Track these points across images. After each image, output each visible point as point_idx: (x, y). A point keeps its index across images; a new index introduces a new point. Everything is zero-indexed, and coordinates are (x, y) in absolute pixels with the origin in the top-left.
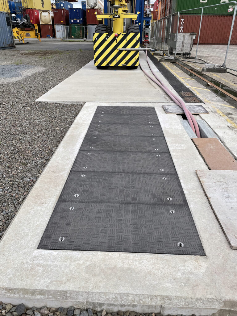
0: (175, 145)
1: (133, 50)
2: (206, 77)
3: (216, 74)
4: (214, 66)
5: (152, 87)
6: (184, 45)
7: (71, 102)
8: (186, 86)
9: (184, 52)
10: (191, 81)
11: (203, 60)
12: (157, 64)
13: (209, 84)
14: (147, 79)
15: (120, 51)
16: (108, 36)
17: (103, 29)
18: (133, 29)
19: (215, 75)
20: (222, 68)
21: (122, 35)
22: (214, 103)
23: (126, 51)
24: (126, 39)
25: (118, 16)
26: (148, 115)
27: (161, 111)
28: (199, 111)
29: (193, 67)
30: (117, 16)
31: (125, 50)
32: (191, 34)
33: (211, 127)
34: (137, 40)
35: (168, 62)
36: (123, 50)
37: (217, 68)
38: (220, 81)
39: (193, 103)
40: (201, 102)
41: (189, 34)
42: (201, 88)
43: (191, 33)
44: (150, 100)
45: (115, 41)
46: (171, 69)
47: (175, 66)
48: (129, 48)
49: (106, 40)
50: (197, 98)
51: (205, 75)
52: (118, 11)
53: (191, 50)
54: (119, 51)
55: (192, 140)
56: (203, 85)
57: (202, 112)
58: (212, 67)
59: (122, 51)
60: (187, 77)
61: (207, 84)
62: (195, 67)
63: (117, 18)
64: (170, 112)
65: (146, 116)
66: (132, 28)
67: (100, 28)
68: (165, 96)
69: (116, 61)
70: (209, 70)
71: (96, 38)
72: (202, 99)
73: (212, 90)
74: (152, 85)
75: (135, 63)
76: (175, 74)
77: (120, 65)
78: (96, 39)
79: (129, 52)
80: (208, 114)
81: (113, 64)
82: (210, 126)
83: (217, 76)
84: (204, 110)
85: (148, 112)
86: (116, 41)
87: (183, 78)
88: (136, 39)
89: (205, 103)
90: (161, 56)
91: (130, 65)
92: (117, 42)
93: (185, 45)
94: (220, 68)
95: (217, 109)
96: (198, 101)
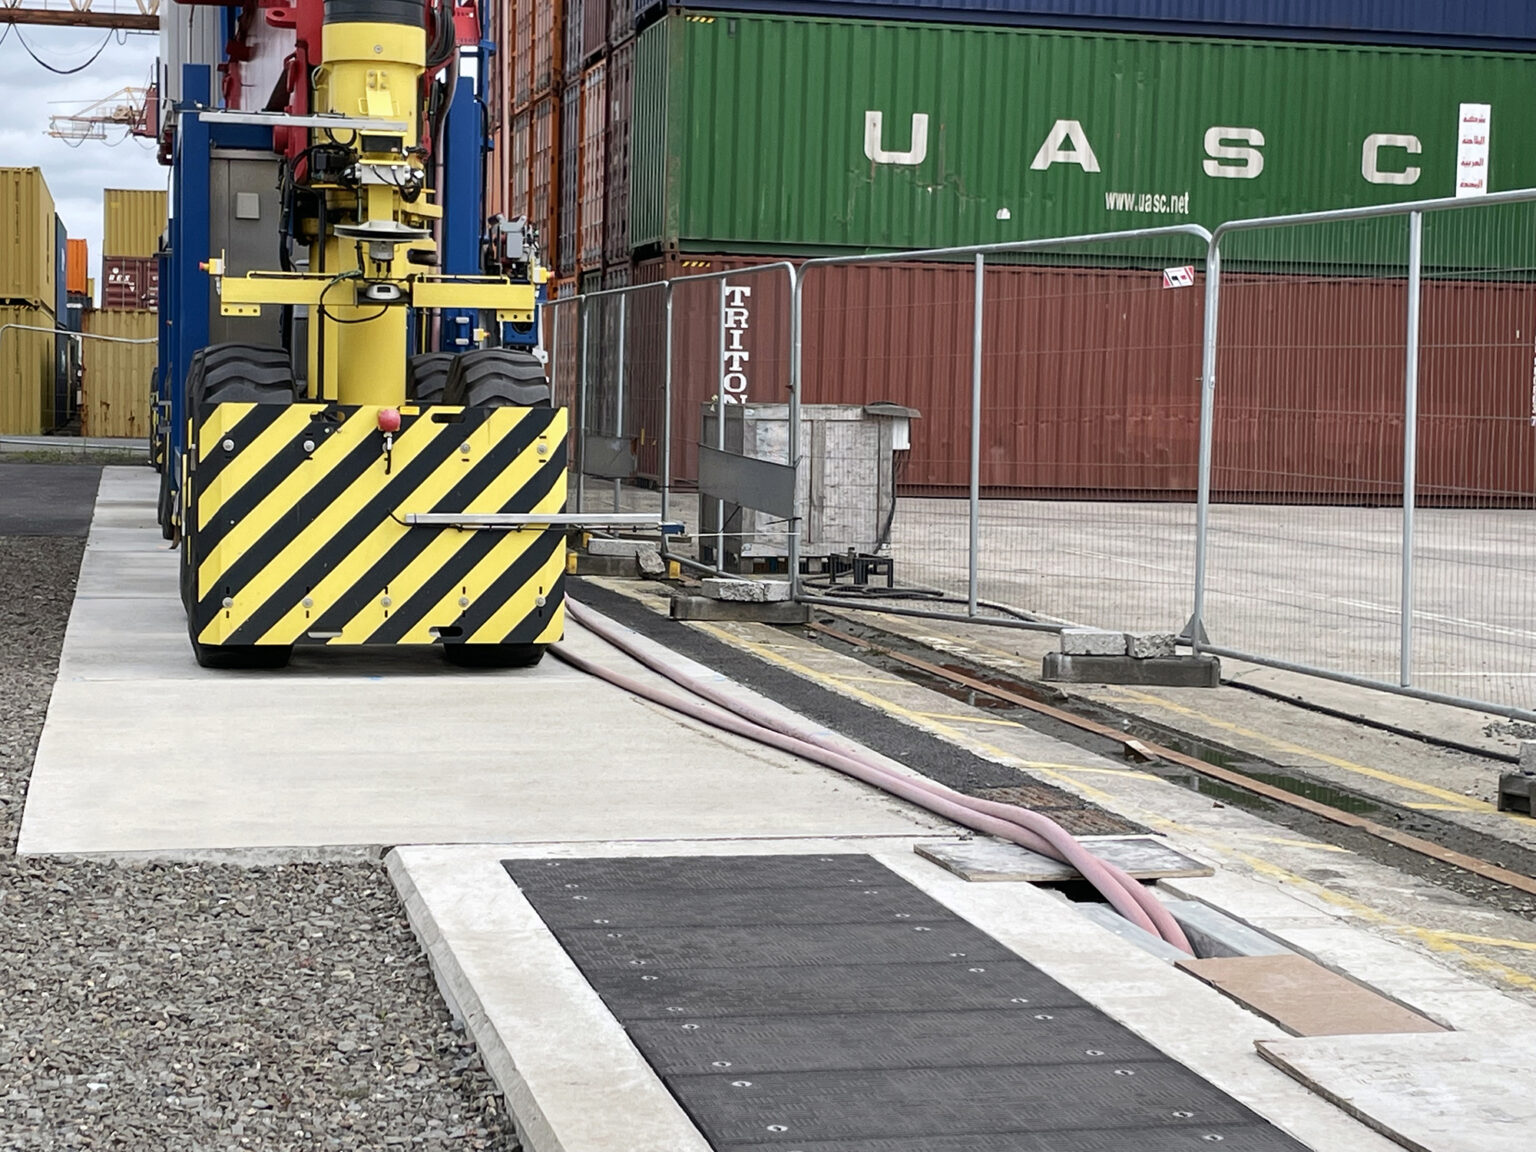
0: (1103, 984)
1: (519, 528)
2: (1094, 711)
3: (1158, 695)
4: (1127, 637)
5: (761, 764)
6: (822, 498)
7: (280, 855)
8: (994, 761)
9: (842, 550)
10: (1004, 732)
11: (1006, 606)
12: (668, 630)
13: (1135, 744)
14: (683, 725)
15: (420, 535)
16: (318, 431)
17: (270, 376)
18: (504, 382)
19: (1150, 700)
20: (1180, 651)
21: (437, 418)
22: (1218, 833)
23: (467, 537)
24: (465, 451)
25: (393, 294)
26: (861, 888)
27: (928, 873)
28: (1148, 865)
29: (960, 651)
30: (388, 290)
31: (460, 528)
32: (867, 416)
33: (1250, 922)
34: (548, 457)
35: (741, 619)
36: (439, 528)
37: (1152, 652)
38: (1200, 731)
39: (1091, 833)
40: (1136, 828)
41: (854, 413)
42: (1093, 767)
43: (873, 410)
44: (810, 826)
45: (381, 462)
46: (809, 665)
47: (816, 648)
48: (485, 508)
49: (307, 456)
50: (1099, 811)
51: (1078, 698)
52: (389, 262)
53: (883, 537)
54: (407, 529)
55: (1177, 965)
56: (1102, 755)
57: (1168, 865)
58: (1116, 647)
59: (435, 530)
60: (963, 715)
61: (1122, 749)
62: (975, 651)
63: (387, 303)
64: (989, 872)
65: (854, 894)
66: (499, 375)
67: (250, 366)
68: (896, 807)
69: (386, 604)
70: (1094, 667)
71: (227, 436)
72: (1133, 817)
73: (1172, 779)
74: (755, 757)
75: (540, 617)
76: (868, 700)
77: (420, 635)
78: (229, 444)
79: (487, 538)
80: (1205, 875)
81: (357, 631)
82: (1242, 922)
83: (1165, 704)
84: (1177, 858)
85: (851, 877)
86: (389, 460)
87: (936, 719)
88: (542, 451)
89: (1165, 835)
90: (646, 576)
91: (493, 632)
92: (395, 472)
93: (832, 499)
94: (1172, 654)
95: (1249, 860)
96: (1116, 827)
